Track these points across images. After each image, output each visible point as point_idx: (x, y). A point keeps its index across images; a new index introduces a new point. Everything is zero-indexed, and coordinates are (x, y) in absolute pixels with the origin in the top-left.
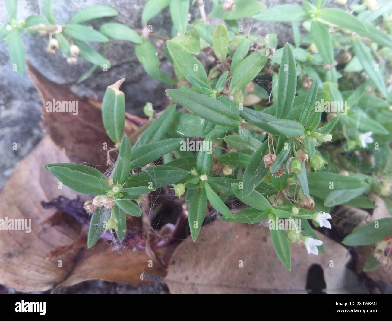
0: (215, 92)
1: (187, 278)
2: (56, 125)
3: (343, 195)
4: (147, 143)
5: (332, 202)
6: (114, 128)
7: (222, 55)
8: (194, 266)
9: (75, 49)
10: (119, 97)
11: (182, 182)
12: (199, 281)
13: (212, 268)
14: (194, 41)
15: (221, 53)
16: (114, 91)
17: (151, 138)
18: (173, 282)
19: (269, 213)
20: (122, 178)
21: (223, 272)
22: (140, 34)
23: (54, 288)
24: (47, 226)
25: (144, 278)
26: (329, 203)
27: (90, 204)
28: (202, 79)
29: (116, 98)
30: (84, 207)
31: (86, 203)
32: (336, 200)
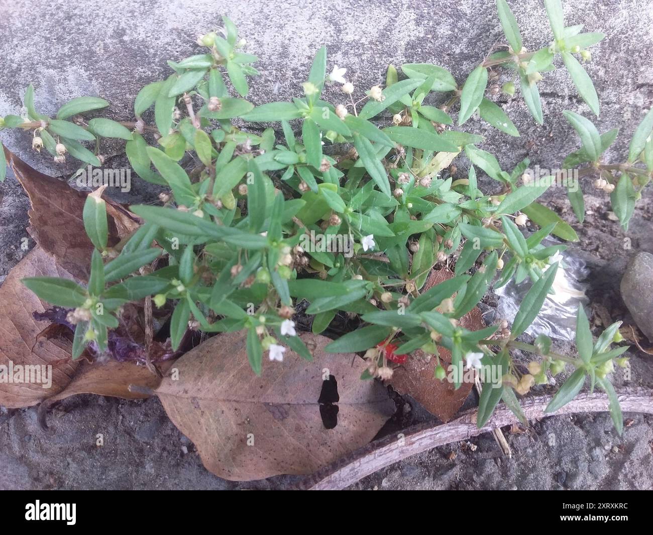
0: (198, 198)
1: (186, 392)
2: (46, 228)
3: (330, 302)
4: (133, 251)
5: (316, 310)
6: (98, 236)
7: (207, 159)
8: (196, 379)
9: (61, 148)
10: (100, 205)
11: (162, 292)
12: (201, 395)
13: (217, 381)
14: (179, 143)
15: (205, 156)
16: (95, 200)
17: (137, 246)
18: (166, 395)
19: (246, 322)
20: (97, 290)
21: (231, 385)
22: (131, 129)
23: (43, 401)
24: (42, 338)
25: (131, 389)
26: (313, 311)
27: (72, 316)
28: (186, 185)
29: (97, 207)
30: (67, 319)
31: (69, 315)
32: (320, 307)
